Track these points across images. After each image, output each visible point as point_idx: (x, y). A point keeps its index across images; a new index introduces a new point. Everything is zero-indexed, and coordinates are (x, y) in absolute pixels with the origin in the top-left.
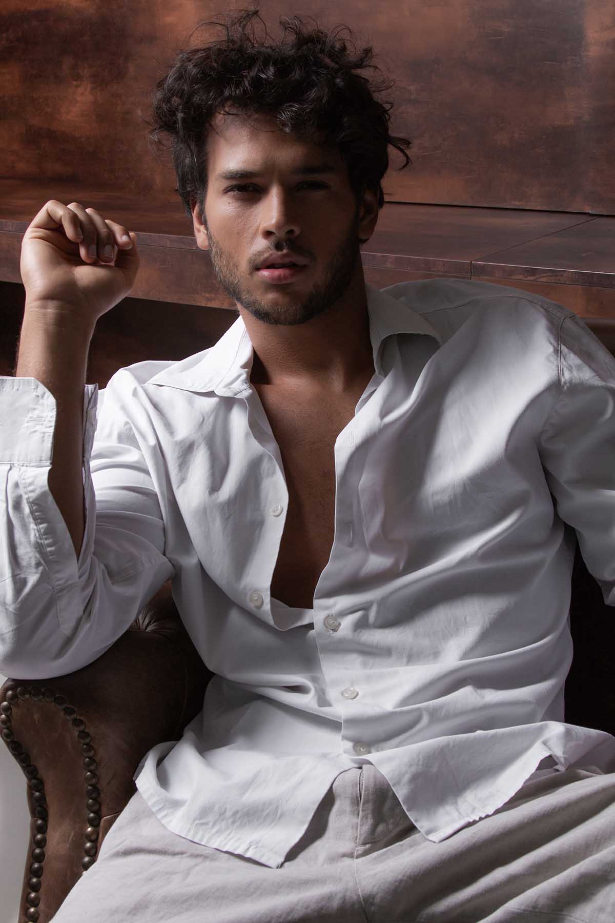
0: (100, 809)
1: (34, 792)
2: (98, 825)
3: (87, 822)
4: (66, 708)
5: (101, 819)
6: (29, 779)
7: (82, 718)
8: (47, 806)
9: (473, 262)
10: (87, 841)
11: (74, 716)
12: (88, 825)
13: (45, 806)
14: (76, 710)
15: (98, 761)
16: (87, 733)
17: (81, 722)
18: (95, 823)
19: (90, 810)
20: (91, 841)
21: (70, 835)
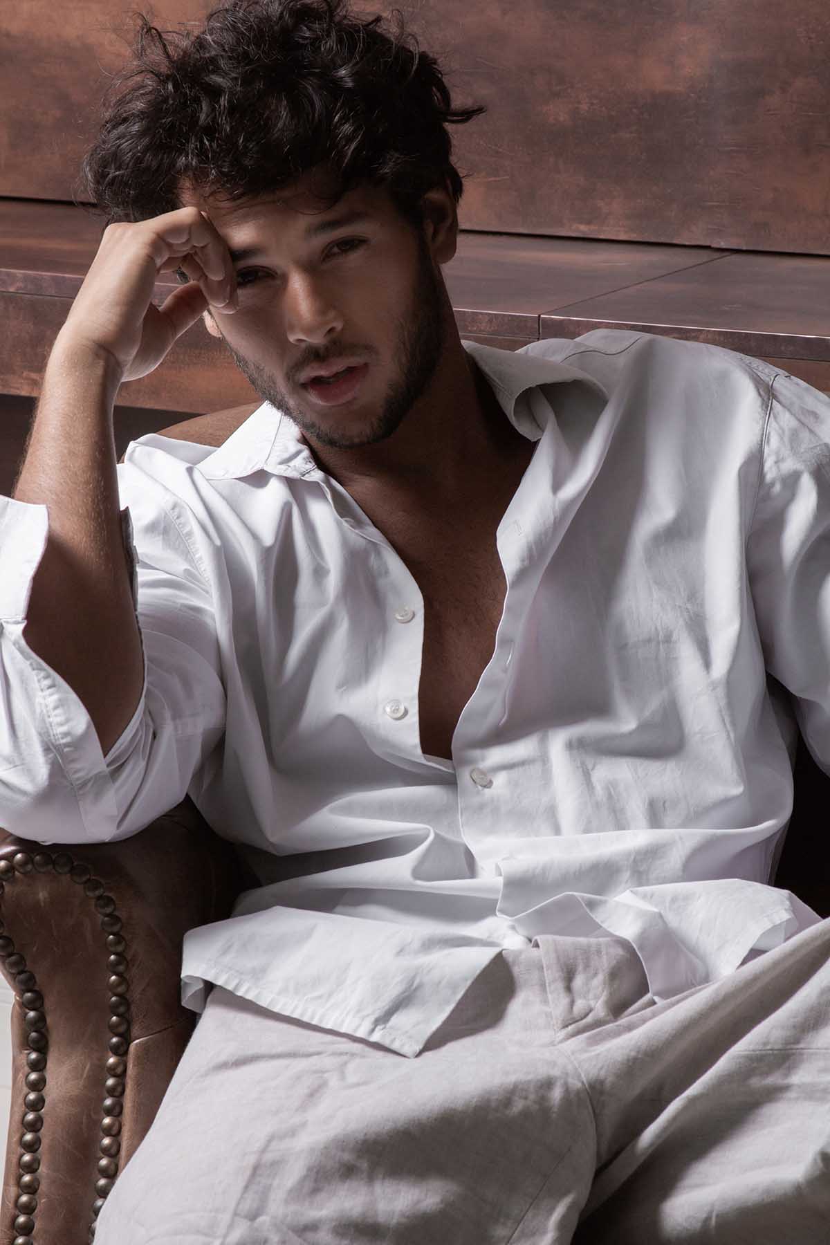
0: (128, 1030)
1: (28, 1011)
2: (126, 1052)
3: (109, 1050)
4: (89, 880)
5: (129, 1044)
6: (21, 992)
7: (110, 895)
8: (47, 1030)
9: (542, 316)
10: (109, 1076)
11: (98, 893)
12: (111, 1054)
13: (43, 1030)
14: (103, 881)
15: (129, 958)
16: (117, 917)
17: (110, 901)
18: (122, 1049)
19: (114, 1033)
20: (114, 1076)
21: (85, 1067)
